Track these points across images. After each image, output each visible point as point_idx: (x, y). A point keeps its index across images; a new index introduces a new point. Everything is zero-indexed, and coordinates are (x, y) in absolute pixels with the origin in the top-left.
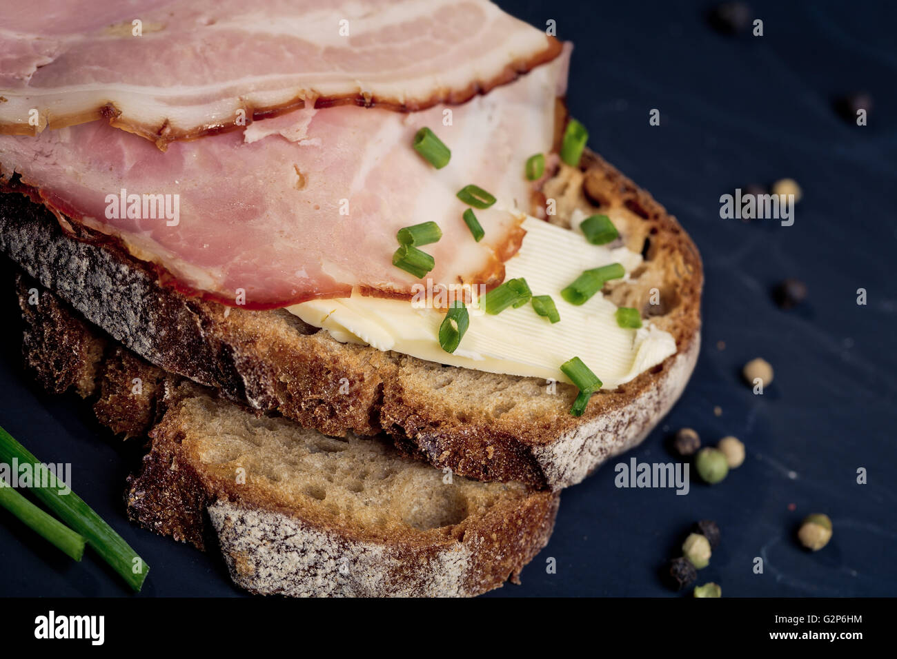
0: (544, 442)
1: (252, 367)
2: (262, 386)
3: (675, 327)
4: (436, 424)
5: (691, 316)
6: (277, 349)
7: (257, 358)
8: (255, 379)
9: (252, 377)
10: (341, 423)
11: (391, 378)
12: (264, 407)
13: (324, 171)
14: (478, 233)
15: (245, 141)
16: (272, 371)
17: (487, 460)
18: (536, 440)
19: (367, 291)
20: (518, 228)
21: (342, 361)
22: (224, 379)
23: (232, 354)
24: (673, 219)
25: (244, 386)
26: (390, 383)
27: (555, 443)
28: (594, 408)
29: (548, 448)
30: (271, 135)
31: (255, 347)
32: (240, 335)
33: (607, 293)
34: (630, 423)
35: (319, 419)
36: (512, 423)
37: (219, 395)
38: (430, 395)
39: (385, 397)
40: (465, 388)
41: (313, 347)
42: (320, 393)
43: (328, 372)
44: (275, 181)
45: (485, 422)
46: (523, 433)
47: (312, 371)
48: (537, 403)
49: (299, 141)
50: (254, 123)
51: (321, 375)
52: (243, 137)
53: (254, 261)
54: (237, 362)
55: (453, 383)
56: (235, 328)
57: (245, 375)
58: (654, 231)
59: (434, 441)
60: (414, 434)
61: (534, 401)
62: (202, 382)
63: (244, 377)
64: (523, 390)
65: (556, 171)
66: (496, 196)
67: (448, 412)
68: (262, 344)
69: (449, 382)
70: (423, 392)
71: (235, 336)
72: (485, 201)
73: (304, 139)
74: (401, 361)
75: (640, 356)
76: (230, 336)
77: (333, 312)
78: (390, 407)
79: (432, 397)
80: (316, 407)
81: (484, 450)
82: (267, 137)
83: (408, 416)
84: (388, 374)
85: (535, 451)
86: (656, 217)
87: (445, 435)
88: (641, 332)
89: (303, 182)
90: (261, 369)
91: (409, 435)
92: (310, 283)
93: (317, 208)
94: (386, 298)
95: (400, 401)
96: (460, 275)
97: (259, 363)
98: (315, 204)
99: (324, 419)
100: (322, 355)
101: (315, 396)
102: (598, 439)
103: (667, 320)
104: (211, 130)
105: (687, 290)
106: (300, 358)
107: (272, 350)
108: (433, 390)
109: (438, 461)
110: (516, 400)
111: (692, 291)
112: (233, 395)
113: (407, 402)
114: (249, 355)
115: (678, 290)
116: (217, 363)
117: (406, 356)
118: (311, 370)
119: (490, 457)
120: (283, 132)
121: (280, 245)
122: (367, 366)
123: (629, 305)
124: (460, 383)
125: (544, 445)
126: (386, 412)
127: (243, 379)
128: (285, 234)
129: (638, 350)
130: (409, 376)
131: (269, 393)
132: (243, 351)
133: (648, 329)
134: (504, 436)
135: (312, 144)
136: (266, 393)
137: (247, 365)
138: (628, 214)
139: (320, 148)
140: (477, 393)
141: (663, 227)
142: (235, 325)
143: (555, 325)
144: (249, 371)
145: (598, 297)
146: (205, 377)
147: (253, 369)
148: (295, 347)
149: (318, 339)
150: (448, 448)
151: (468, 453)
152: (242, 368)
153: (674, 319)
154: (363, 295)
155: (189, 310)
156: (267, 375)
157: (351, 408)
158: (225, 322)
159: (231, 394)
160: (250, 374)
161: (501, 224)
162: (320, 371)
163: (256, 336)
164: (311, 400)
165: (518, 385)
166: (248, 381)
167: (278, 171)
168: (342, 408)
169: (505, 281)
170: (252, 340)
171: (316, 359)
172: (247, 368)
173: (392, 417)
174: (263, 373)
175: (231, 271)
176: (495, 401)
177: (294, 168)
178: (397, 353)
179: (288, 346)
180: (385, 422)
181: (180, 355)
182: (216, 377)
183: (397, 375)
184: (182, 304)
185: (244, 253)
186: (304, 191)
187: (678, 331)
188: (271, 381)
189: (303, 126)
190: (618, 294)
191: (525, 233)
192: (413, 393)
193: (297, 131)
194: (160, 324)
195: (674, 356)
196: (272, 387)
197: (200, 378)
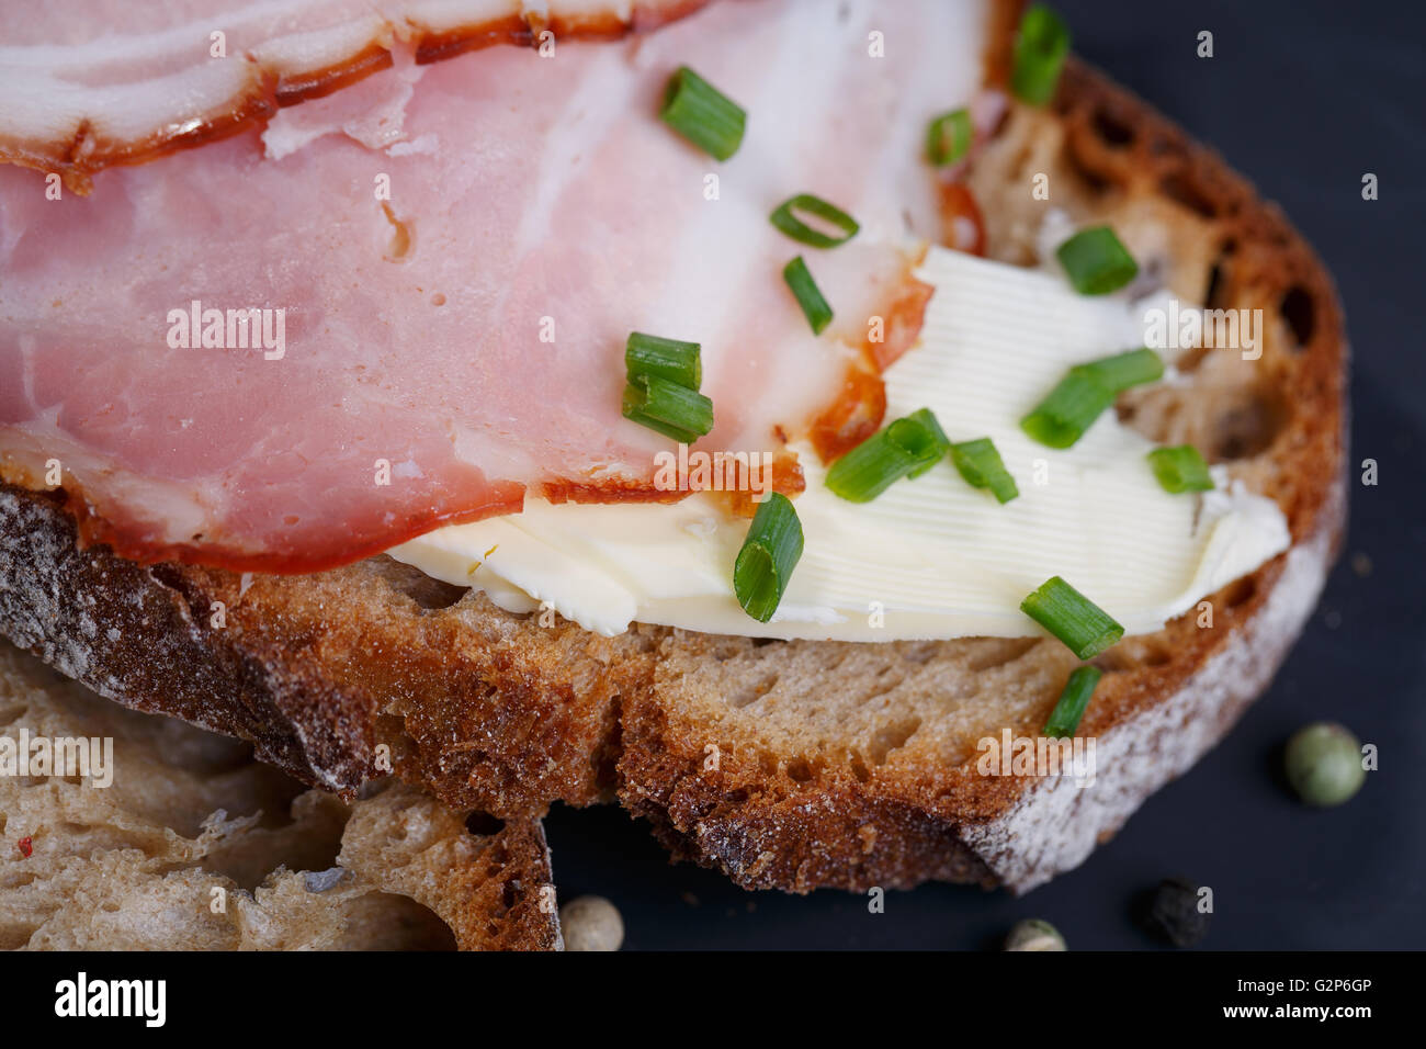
0: (988, 813)
1: (312, 702)
2: (341, 742)
3: (1283, 482)
4: (741, 796)
5: (1319, 449)
6: (369, 652)
7: (320, 682)
8: (323, 729)
9: (316, 723)
10: (532, 794)
11: (639, 687)
12: (351, 782)
13: (450, 213)
14: (818, 315)
15: (267, 154)
16: (358, 706)
17: (861, 855)
18: (968, 810)
19: (560, 491)
20: (912, 282)
21: (520, 662)
22: (260, 726)
23: (266, 679)
24: (1273, 211)
25: (301, 743)
26: (636, 700)
27: (1011, 813)
28: (1099, 712)
29: (997, 825)
30: (327, 136)
31: (317, 653)
32: (283, 628)
33: (1126, 414)
34: (1186, 722)
35: (481, 791)
36: (913, 772)
37: (256, 756)
38: (725, 723)
39: (624, 734)
40: (806, 696)
41: (452, 636)
42: (478, 737)
43: (493, 690)
44: (340, 244)
45: (850, 777)
46: (938, 797)
47: (454, 690)
48: (968, 716)
49: (388, 147)
50: (282, 113)
51: (475, 697)
52: (262, 147)
53: (298, 448)
54: (278, 696)
55: (778, 689)
56: (270, 613)
57: (300, 722)
58: (1229, 247)
59: (736, 837)
60: (692, 824)
61: (962, 711)
62: (215, 730)
63: (298, 725)
64: (937, 686)
65: (1002, 125)
66: (858, 215)
67: (768, 764)
68: (333, 644)
69: (772, 682)
70: (711, 717)
71: (271, 631)
72: (832, 230)
73: (398, 142)
74: (660, 643)
75: (1212, 553)
76: (259, 632)
77: (492, 551)
78: (637, 760)
79: (732, 728)
80: (471, 767)
81: (854, 836)
82: (315, 141)
83: (679, 778)
84: (631, 679)
85: (967, 835)
86: (1234, 210)
87: (762, 821)
88: (1214, 500)
89: (404, 239)
90: (332, 706)
91: (679, 827)
92: (428, 490)
93: (441, 301)
94: (607, 502)
95: (658, 744)
96: (778, 423)
97: (327, 694)
98: (435, 292)
99: (493, 793)
100: (472, 654)
101: (467, 745)
102: (1115, 773)
103: (1262, 468)
104: (187, 136)
105: (1309, 386)
106: (426, 664)
107: (357, 653)
108: (733, 710)
109: (749, 876)
110: (921, 714)
111: (1321, 387)
112: (283, 758)
113: (673, 747)
114: (303, 679)
115: (1289, 388)
116: (239, 691)
117: (670, 631)
118: (452, 687)
119: (868, 849)
120: (350, 128)
121: (356, 402)
122: (580, 664)
123: (1176, 439)
124: (796, 682)
125: (987, 819)
126: (627, 774)
127: (296, 730)
128: (368, 373)
129: (1208, 538)
130: (678, 682)
131: (357, 755)
132: (287, 670)
133: (1229, 491)
134: (896, 805)
135: (418, 149)
136: (351, 756)
137: (301, 700)
138: (1167, 209)
139: (437, 158)
140: (832, 706)
141: (1251, 233)
142: (267, 607)
143: (1012, 504)
144: (308, 711)
145: (1106, 426)
146: (219, 718)
147: (315, 707)
148: (409, 644)
149: (464, 616)
150: (772, 845)
151: (818, 847)
152: (290, 706)
153: (1279, 461)
154: (553, 502)
155: (160, 584)
156: (348, 717)
157: (552, 764)
158: (245, 603)
159: (278, 755)
160: (311, 718)
161: (874, 280)
162: (474, 688)
163: (318, 628)
164: (459, 754)
165: (924, 675)
166: (308, 733)
167: (345, 219)
168: (530, 767)
169: (885, 424)
170: (307, 638)
171: (461, 665)
172: (302, 707)
173: (641, 783)
174: (340, 714)
175: (247, 481)
176: (874, 721)
177: (382, 212)
178: (651, 625)
179: (392, 642)
180: (626, 795)
181: (160, 677)
182: (241, 719)
183: (651, 681)
184: (142, 573)
185: (274, 431)
186: (411, 265)
187: (1290, 490)
188: (360, 730)
189: (395, 111)
190: (1149, 415)
191: (931, 291)
192: (686, 724)
193: (381, 123)
194: (102, 614)
195: (1280, 558)
196: (363, 742)
197: (210, 722)
